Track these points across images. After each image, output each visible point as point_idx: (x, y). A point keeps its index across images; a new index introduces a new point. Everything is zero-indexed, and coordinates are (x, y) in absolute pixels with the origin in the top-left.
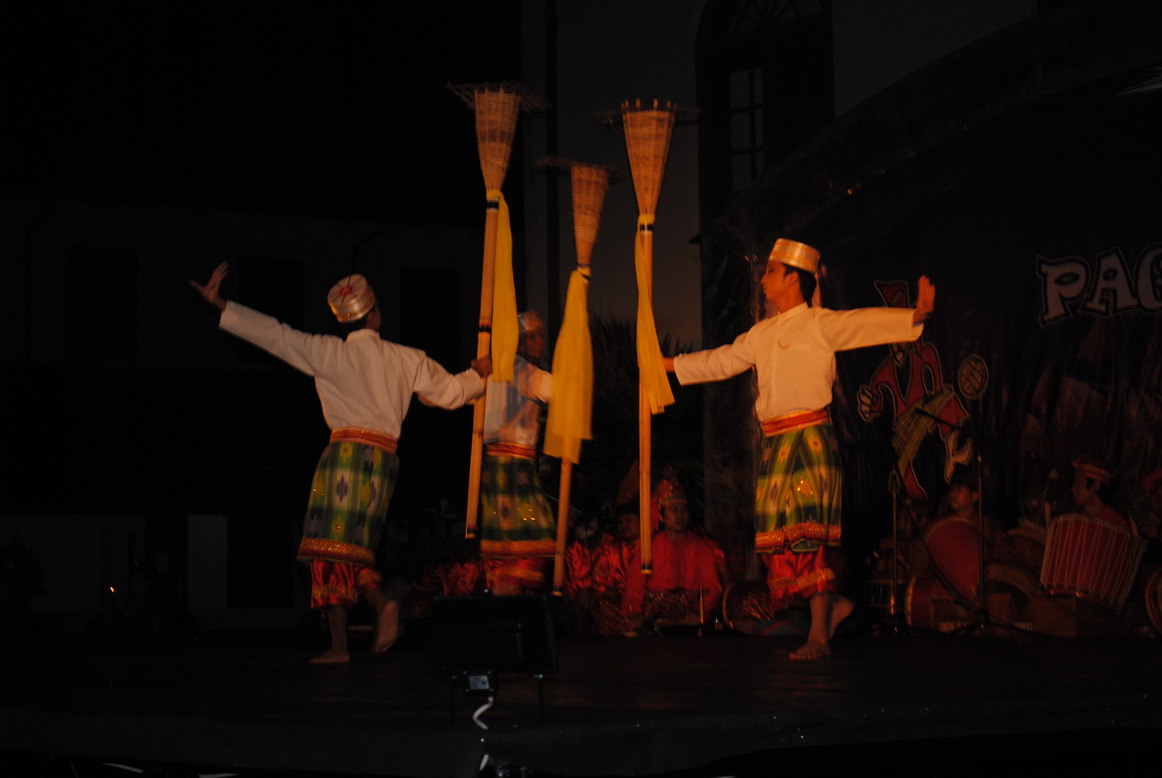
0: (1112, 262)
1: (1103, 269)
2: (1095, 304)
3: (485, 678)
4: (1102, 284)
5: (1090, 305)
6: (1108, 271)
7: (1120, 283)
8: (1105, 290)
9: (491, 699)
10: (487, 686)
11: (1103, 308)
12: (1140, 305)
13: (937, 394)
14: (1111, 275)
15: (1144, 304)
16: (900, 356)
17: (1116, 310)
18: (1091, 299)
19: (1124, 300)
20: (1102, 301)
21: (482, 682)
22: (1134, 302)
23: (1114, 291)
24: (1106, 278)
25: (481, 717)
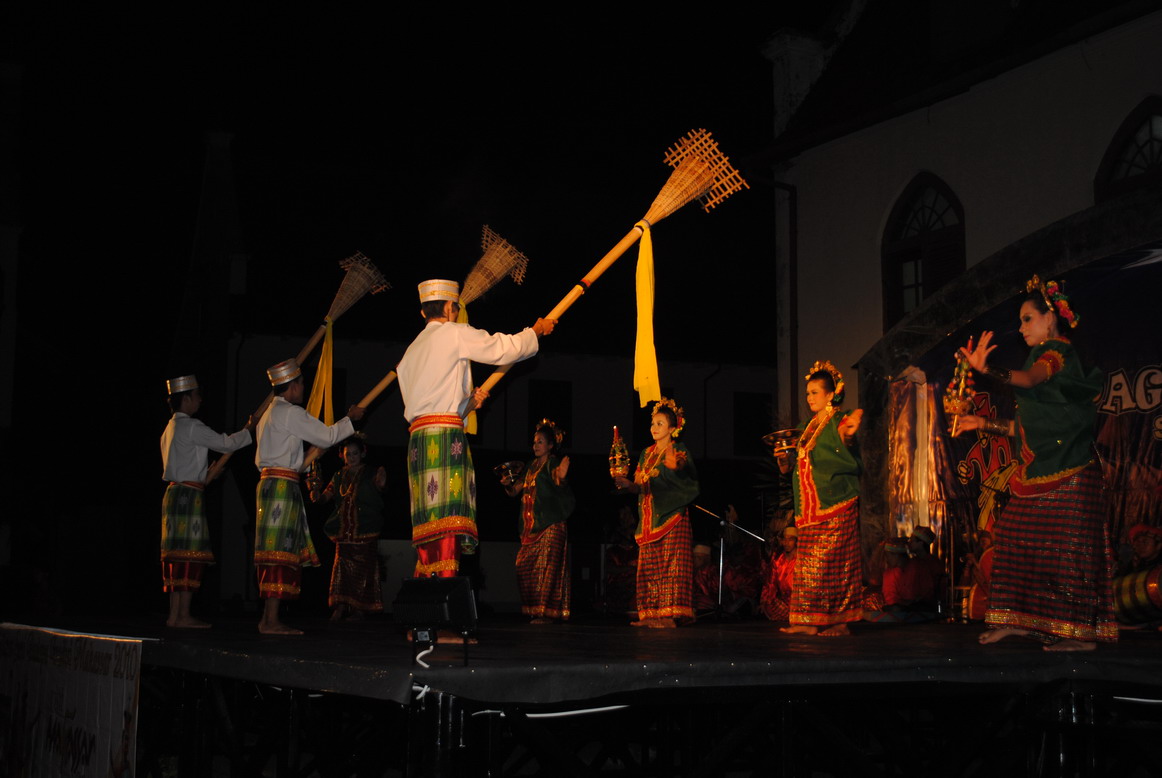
0: (1119, 379)
1: (1113, 384)
2: (1107, 407)
3: (426, 633)
4: (1113, 393)
5: (1105, 407)
6: (1118, 384)
7: (1124, 392)
8: (1114, 397)
9: (432, 647)
10: (428, 639)
11: (1113, 409)
12: (1137, 407)
13: (1008, 466)
14: (1118, 387)
15: (1139, 405)
16: (984, 441)
17: (1121, 411)
18: (1105, 403)
19: (1127, 404)
20: (1112, 405)
21: (424, 636)
22: (1133, 405)
23: (1120, 397)
24: (1115, 389)
25: (421, 659)
